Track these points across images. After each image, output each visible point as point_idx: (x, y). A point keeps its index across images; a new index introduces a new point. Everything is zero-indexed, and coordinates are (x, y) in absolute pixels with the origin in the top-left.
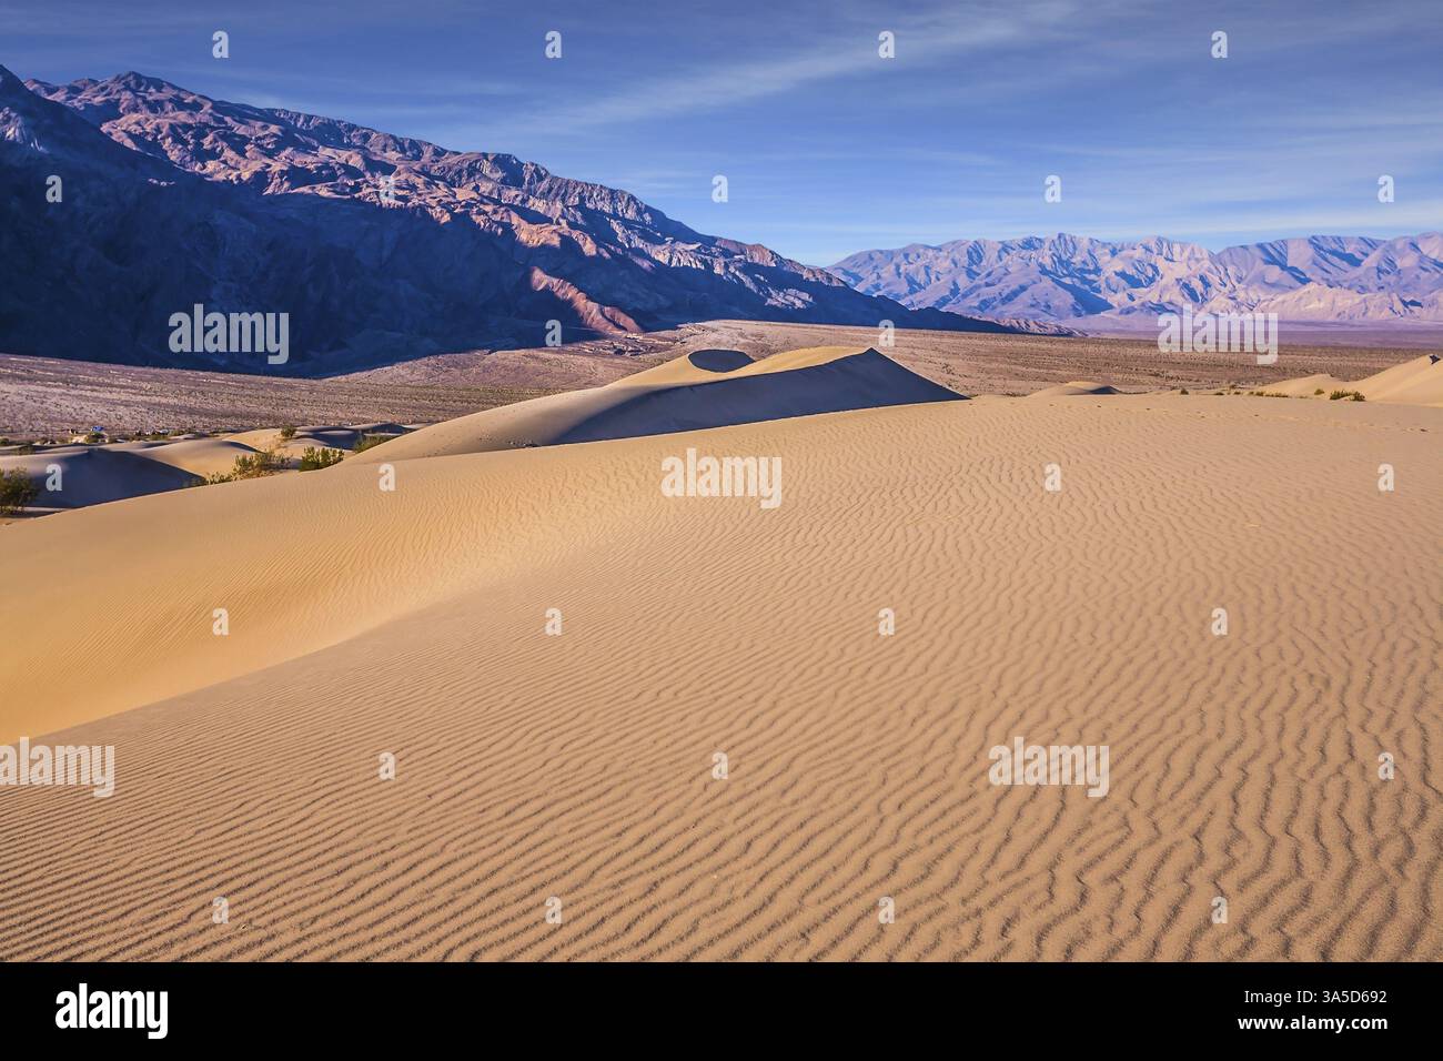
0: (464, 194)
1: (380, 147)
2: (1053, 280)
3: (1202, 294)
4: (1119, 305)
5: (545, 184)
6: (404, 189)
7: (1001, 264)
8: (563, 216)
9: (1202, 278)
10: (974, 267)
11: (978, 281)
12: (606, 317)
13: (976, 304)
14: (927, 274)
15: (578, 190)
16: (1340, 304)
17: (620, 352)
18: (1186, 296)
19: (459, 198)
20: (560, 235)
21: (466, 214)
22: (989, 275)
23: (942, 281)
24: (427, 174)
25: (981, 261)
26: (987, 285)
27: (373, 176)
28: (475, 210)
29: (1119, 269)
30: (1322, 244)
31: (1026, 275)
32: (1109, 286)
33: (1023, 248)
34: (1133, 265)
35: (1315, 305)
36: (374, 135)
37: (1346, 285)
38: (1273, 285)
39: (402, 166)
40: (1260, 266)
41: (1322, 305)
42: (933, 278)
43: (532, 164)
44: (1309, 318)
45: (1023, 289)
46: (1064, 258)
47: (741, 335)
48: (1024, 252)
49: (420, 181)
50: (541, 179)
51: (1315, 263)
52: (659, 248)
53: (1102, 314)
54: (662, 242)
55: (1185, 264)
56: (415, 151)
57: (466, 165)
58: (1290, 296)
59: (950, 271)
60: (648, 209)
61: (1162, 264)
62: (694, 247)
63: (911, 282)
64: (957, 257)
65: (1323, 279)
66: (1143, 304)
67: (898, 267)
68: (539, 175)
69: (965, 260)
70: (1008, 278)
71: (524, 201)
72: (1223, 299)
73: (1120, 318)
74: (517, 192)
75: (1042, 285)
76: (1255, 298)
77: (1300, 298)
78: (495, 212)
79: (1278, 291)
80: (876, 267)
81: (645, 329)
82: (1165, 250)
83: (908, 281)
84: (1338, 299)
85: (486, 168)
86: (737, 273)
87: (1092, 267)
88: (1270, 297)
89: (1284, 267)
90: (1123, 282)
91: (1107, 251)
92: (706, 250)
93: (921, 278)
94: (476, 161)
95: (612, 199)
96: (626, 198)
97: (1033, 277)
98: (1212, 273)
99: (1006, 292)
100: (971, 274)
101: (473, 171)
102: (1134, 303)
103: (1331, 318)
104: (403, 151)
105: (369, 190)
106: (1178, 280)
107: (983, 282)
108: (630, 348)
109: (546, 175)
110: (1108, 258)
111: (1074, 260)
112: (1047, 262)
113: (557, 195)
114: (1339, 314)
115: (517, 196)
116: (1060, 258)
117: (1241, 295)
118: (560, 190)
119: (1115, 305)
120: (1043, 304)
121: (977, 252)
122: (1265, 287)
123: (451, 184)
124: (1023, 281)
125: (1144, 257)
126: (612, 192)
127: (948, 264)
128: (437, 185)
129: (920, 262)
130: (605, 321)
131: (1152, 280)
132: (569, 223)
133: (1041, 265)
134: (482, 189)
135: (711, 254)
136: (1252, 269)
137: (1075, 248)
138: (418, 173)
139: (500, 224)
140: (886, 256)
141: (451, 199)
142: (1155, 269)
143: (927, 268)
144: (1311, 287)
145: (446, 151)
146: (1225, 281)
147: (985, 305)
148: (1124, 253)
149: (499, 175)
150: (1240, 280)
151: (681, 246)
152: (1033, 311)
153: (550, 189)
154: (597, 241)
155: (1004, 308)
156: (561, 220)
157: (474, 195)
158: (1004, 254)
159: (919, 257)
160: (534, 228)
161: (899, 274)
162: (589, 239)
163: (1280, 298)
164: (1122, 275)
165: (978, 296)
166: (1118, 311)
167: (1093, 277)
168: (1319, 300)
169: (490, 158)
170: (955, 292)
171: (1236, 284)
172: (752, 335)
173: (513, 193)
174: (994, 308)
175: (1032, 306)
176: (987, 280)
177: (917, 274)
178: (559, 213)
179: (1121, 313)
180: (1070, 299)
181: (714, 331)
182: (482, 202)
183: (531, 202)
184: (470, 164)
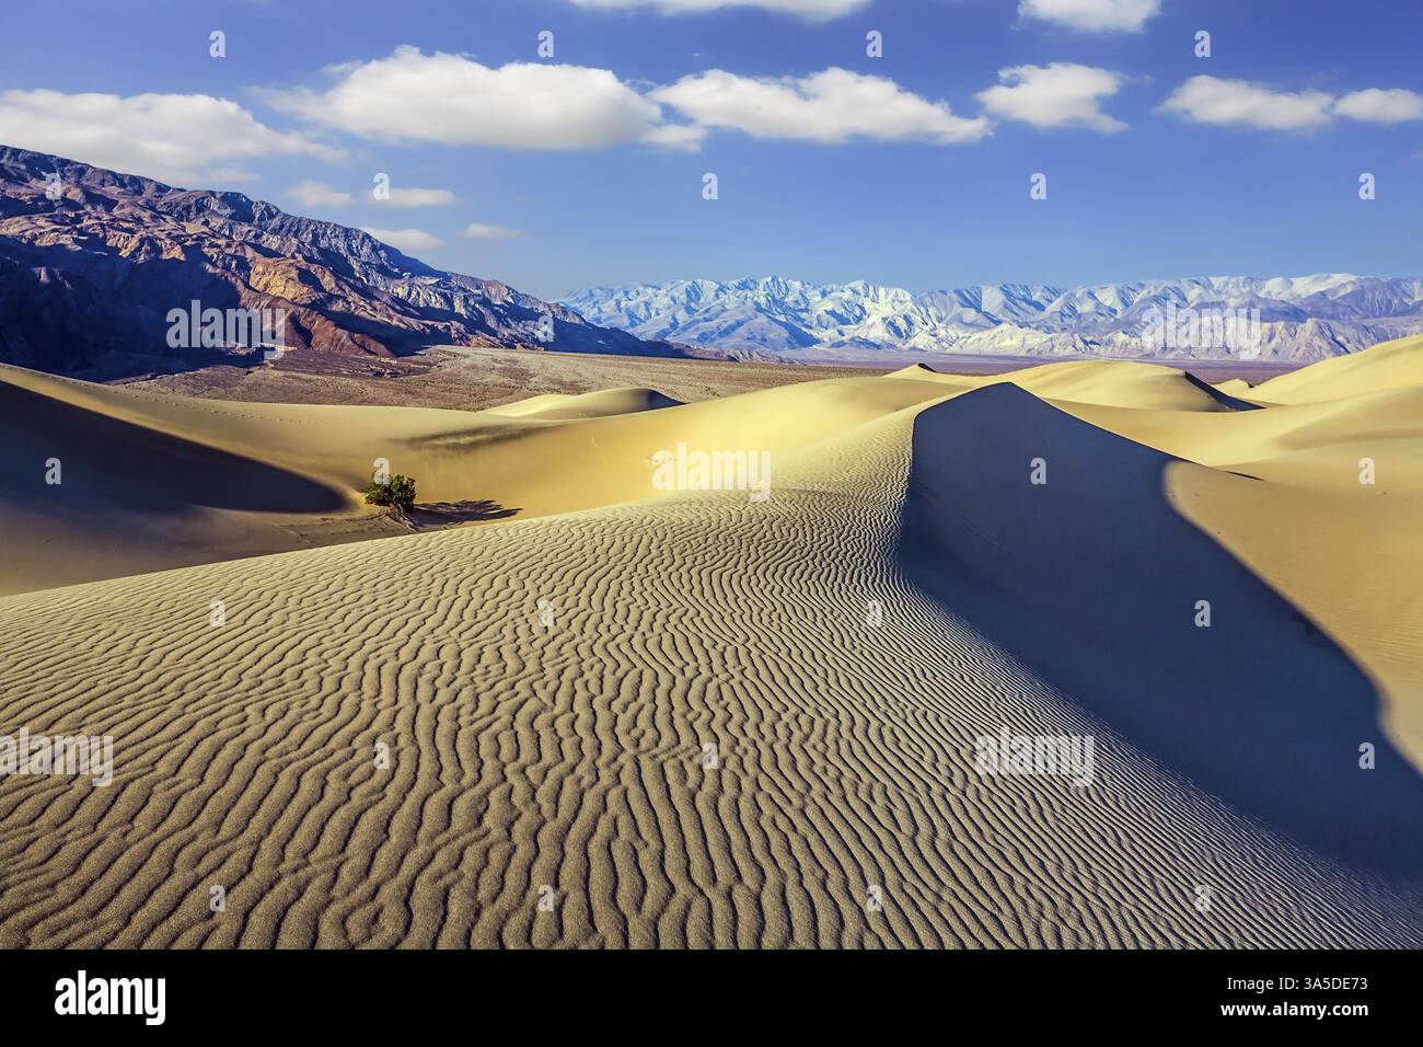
0: (193, 228)
1: (98, 181)
2: (769, 317)
3: (905, 331)
4: (830, 339)
5: (276, 222)
6: (129, 222)
7: (718, 302)
8: (299, 251)
9: (906, 318)
10: (693, 304)
11: (696, 316)
12: (355, 343)
13: (695, 337)
14: (647, 309)
15: (312, 227)
16: (1029, 342)
17: (379, 374)
18: (892, 332)
19: (189, 231)
20: (298, 268)
21: (198, 247)
22: (707, 311)
23: (662, 315)
24: (153, 208)
25: (699, 299)
26: (706, 320)
27: (94, 208)
28: (207, 243)
29: (829, 308)
30: (1012, 290)
31: (743, 312)
32: (820, 323)
33: (739, 288)
34: (842, 305)
35: (1008, 342)
36: (90, 171)
37: (1034, 325)
38: (970, 325)
39: (126, 201)
40: (958, 309)
41: (1014, 342)
42: (653, 313)
43: (263, 203)
44: (1002, 354)
45: (740, 324)
46: (778, 297)
47: (495, 361)
48: (740, 292)
49: (146, 216)
50: (271, 216)
51: (1006, 306)
52: (397, 281)
53: (814, 346)
54: (400, 277)
55: (890, 305)
56: (136, 187)
57: (192, 201)
58: (986, 335)
59: (669, 308)
60: (383, 247)
61: (868, 305)
62: (434, 281)
63: (631, 315)
64: (676, 295)
65: (1014, 321)
66: (853, 339)
67: (618, 303)
68: (270, 212)
69: (683, 298)
70: (725, 315)
71: (257, 236)
72: (925, 336)
73: (832, 350)
74: (249, 228)
75: (758, 321)
76: (954, 335)
77: (995, 337)
78: (229, 246)
79: (975, 329)
80: (597, 302)
81: (397, 355)
82: (871, 293)
83: (629, 315)
84: (1028, 337)
85: (214, 205)
86: (477, 306)
87: (803, 306)
88: (967, 335)
89: (979, 310)
90: (833, 320)
91: (818, 293)
92: (445, 284)
93: (641, 312)
94: (204, 198)
95: (346, 236)
96: (361, 237)
97: (750, 314)
98: (915, 313)
99: (724, 326)
100: (689, 310)
101: (201, 208)
102: (844, 338)
103: (1023, 353)
104: (123, 185)
105: (91, 222)
106: (884, 319)
107: (702, 317)
108: (388, 371)
109: (277, 213)
110: (819, 298)
111: (786, 300)
112: (762, 300)
113: (289, 231)
114: (1029, 350)
115: (250, 231)
116: (773, 297)
117: (942, 333)
118: (292, 227)
119: (826, 339)
120: (759, 337)
121: (696, 291)
122: (963, 326)
123: (180, 218)
124: (741, 317)
125: (852, 298)
126: (347, 230)
127: (667, 301)
128: (164, 220)
129: (640, 299)
130: (355, 347)
131: (859, 319)
132: (305, 258)
133: (756, 303)
134: (212, 224)
135: (450, 288)
136: (950, 311)
137: (787, 289)
138: (143, 208)
139: (233, 257)
140: (607, 293)
141: (181, 233)
142: (862, 309)
143: (647, 305)
144: (1004, 327)
145: (169, 188)
146: (926, 320)
147: (703, 337)
148: (833, 294)
149: (228, 211)
150: (940, 320)
151: (418, 281)
152: (750, 343)
153: (282, 226)
154: (336, 274)
155: (722, 340)
156: (296, 255)
157: (206, 229)
158: (721, 294)
159: (638, 294)
160: (270, 261)
161: (620, 309)
162: (328, 272)
163: (977, 336)
164: (832, 313)
165: (697, 329)
166: (830, 344)
167: (803, 315)
168: (1011, 338)
169: (218, 196)
170: (674, 325)
171: (937, 324)
172: (506, 361)
173: (246, 228)
174: (713, 340)
175: (749, 339)
176: (706, 316)
177: (638, 308)
178: (294, 248)
179: (832, 346)
180: (786, 335)
181: (465, 357)
182: (214, 236)
183: (264, 238)
184: (196, 201)
